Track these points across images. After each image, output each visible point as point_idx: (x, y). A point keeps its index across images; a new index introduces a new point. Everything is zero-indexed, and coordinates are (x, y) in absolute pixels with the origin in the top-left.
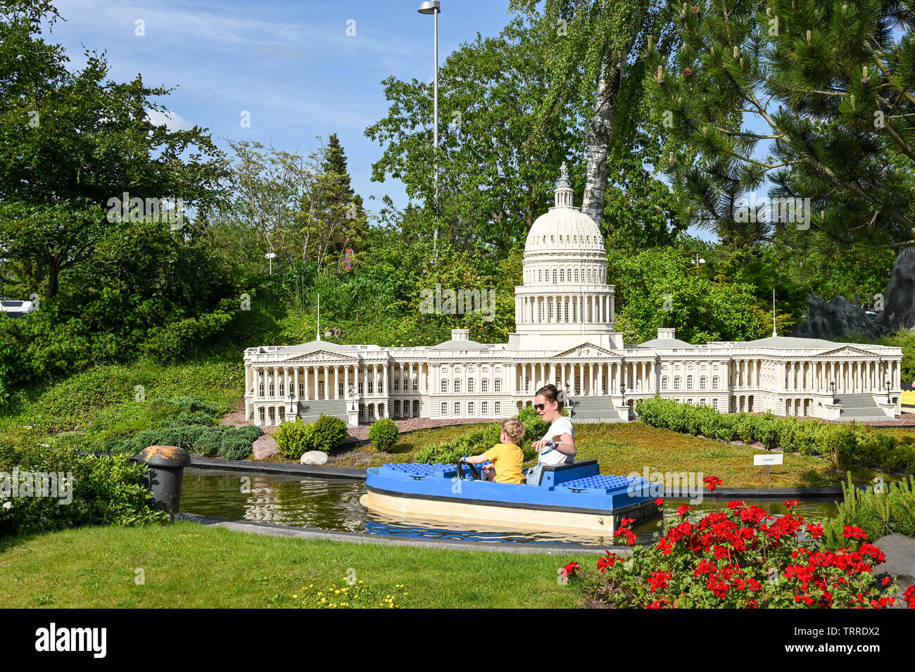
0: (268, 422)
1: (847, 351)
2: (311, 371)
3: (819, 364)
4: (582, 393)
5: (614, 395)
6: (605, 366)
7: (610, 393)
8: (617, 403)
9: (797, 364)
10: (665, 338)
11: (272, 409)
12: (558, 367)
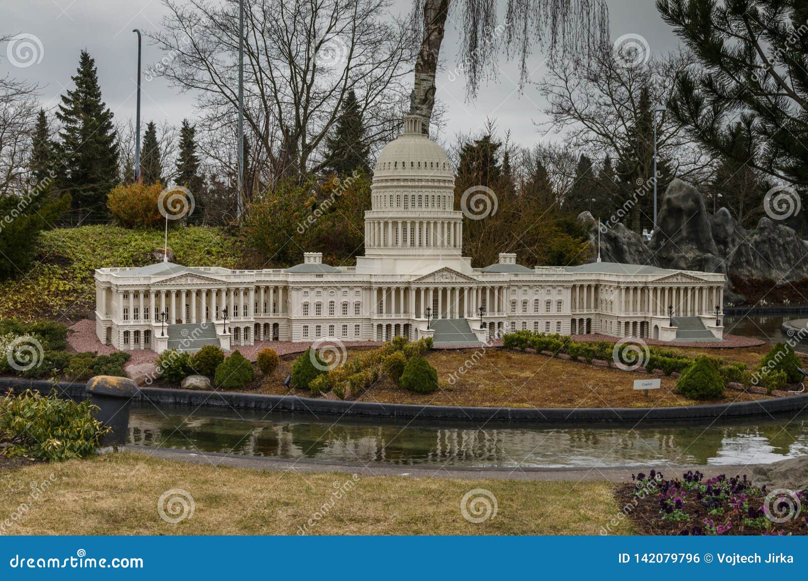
0: (132, 346)
1: (679, 277)
2: (178, 294)
3: (655, 289)
4: (440, 317)
5: (471, 318)
6: (462, 290)
7: (466, 317)
8: (476, 326)
9: (635, 289)
10: (508, 262)
11: (137, 333)
12: (418, 291)
